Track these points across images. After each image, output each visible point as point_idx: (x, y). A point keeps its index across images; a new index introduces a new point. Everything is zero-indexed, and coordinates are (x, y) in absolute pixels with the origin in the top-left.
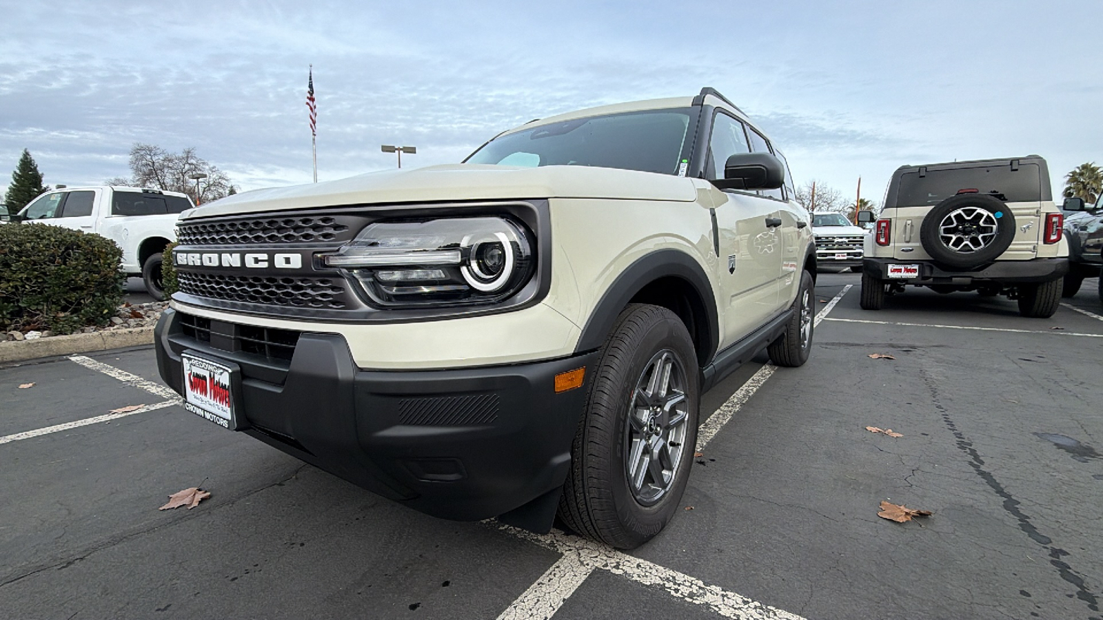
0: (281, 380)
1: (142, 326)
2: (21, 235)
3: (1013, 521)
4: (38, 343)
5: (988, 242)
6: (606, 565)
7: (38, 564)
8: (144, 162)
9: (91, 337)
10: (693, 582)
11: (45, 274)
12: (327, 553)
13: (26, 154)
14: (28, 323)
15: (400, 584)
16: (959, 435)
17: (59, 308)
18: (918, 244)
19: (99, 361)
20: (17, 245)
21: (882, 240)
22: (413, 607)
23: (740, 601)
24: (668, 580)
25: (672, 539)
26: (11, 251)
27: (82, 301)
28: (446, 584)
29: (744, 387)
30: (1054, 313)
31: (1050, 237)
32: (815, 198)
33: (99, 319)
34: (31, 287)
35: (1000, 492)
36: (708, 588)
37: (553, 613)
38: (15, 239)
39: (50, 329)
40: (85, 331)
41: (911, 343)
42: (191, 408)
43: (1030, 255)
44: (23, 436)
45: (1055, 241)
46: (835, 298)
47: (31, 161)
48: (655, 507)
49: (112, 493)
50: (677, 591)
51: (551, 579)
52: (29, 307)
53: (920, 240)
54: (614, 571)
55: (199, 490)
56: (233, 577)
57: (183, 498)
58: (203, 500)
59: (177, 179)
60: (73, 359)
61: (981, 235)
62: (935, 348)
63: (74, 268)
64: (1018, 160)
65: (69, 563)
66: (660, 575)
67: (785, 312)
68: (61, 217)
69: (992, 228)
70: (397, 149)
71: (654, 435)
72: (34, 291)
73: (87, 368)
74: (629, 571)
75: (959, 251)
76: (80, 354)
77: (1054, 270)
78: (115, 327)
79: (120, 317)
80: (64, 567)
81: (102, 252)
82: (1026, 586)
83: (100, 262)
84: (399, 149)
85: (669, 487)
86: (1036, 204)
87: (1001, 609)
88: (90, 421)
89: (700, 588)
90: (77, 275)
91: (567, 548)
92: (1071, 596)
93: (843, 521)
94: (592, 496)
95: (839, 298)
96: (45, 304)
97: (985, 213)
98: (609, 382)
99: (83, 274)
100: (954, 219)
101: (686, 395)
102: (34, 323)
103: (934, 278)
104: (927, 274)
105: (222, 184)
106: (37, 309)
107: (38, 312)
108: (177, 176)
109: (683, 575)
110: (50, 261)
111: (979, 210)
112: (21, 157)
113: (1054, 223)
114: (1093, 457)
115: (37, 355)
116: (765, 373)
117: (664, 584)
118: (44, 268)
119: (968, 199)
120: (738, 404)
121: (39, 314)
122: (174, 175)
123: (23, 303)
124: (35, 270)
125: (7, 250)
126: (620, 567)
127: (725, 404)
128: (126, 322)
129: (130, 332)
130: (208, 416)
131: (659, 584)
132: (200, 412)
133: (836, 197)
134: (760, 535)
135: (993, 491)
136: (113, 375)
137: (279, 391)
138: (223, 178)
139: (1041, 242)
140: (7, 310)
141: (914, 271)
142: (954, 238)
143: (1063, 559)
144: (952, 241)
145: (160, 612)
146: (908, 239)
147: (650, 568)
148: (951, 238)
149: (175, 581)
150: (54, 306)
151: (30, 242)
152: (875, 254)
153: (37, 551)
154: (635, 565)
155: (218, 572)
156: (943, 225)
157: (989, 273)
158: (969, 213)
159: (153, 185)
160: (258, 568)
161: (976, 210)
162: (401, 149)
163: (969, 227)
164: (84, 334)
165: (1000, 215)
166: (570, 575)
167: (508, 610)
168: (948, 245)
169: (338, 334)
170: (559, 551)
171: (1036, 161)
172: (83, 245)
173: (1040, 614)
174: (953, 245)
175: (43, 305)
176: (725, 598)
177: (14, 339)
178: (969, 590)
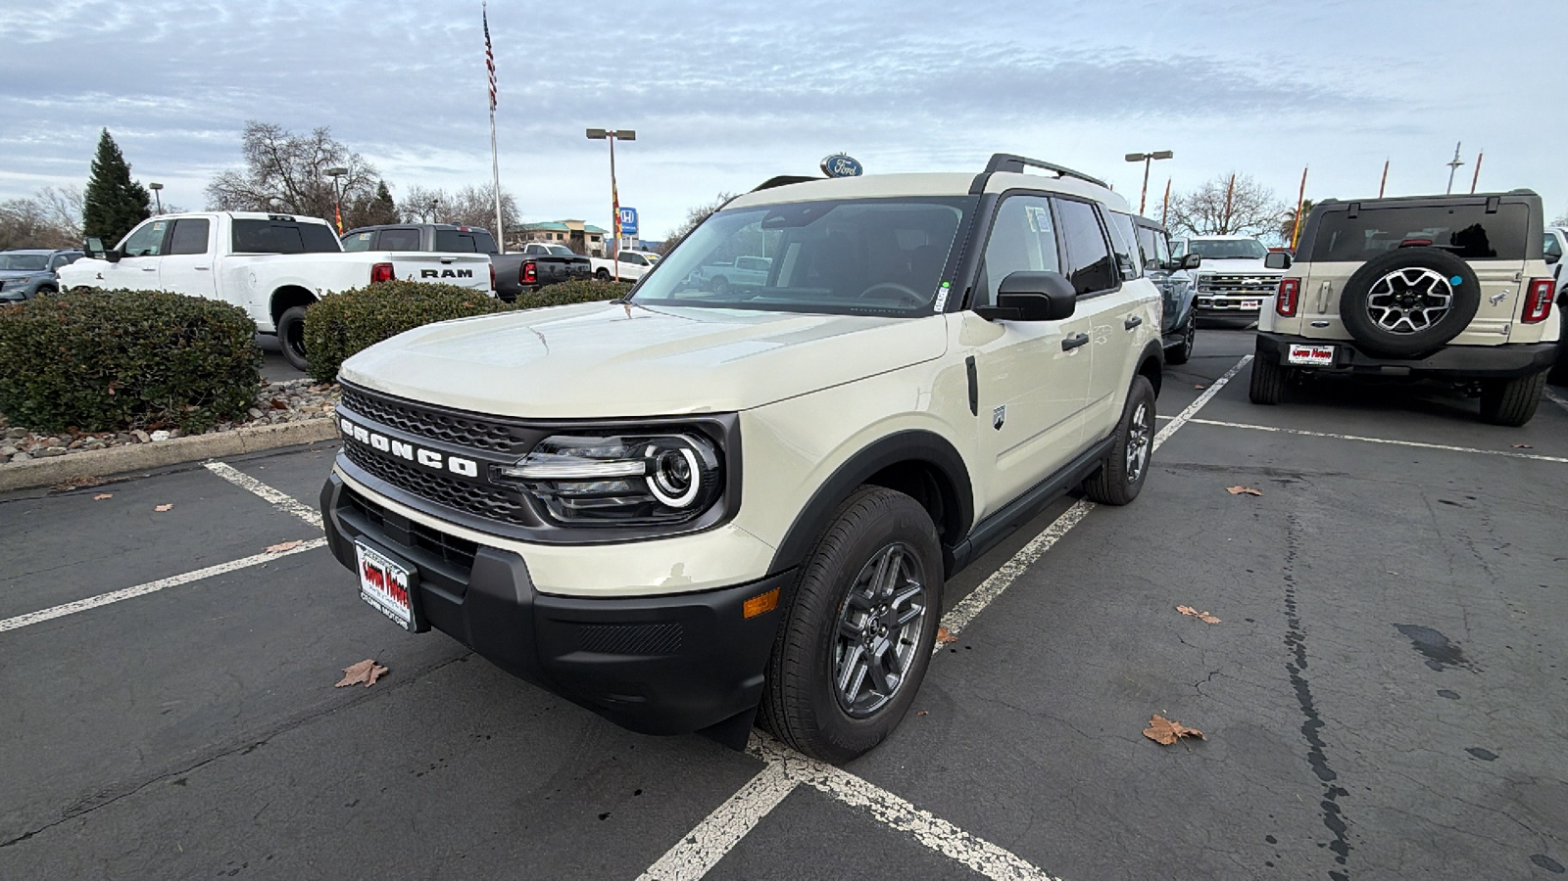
0: (462, 592)
1: (287, 421)
2: (135, 310)
3: (1304, 747)
4: (167, 446)
5: (1437, 320)
6: (812, 780)
7: (222, 747)
8: (262, 148)
9: (227, 436)
10: (904, 806)
11: (168, 359)
12: (515, 749)
13: (106, 136)
14: (153, 420)
15: (591, 790)
16: (1294, 624)
17: (187, 400)
18: (1338, 317)
19: (240, 470)
20: (132, 325)
21: (1286, 309)
22: (603, 817)
23: (948, 831)
24: (877, 802)
25: (893, 754)
26: (126, 332)
27: (213, 391)
28: (638, 792)
29: (1040, 538)
30: (1528, 419)
31: (1532, 312)
32: (1233, 200)
33: (235, 415)
34: (153, 376)
35: (1308, 709)
36: (917, 813)
37: (746, 832)
38: (130, 317)
39: (178, 427)
40: (220, 429)
41: (1295, 467)
42: (366, 598)
43: (1500, 339)
44: (172, 582)
45: (1538, 319)
46: (1220, 381)
47: (113, 145)
48: (872, 718)
49: (283, 664)
50: (882, 814)
51: (750, 793)
52: (153, 399)
53: (1338, 311)
54: (820, 787)
55: (376, 664)
56: (418, 772)
57: (359, 673)
58: (381, 676)
59: (308, 172)
60: (211, 466)
61: (1427, 310)
62: (1326, 478)
63: (201, 351)
64: (1498, 196)
65: (252, 748)
66: (869, 794)
67: (1101, 441)
68: (170, 254)
69: (1444, 298)
70: (608, 134)
71: (878, 637)
72: (157, 381)
73: (227, 481)
74: (837, 789)
75: (1393, 330)
76: (217, 459)
77: (1531, 361)
78: (255, 422)
79: (259, 409)
80: (247, 752)
81: (232, 327)
82: (1276, 831)
83: (230, 341)
84: (611, 134)
85: (893, 694)
86: (1517, 264)
87: (1235, 856)
88: (245, 562)
89: (909, 812)
90: (205, 360)
91: (774, 757)
92: (1321, 845)
93: (1099, 738)
94: (790, 715)
95: (1226, 381)
96: (170, 396)
97: (1436, 277)
98: (812, 596)
99: (212, 357)
100: (1390, 286)
101: (922, 586)
102: (160, 419)
103: (1355, 366)
104: (1345, 360)
105: (368, 180)
106: (163, 403)
107: (163, 407)
108: (307, 169)
109: (894, 796)
110: (171, 342)
111: (1429, 273)
112: (99, 140)
113: (1541, 292)
114: (1454, 663)
115: (167, 461)
116: (1078, 511)
117: (871, 806)
118: (166, 353)
119: (1414, 255)
120: (1024, 564)
121: (163, 409)
122: (304, 167)
123: (145, 395)
124: (156, 355)
125: (121, 331)
126: (828, 783)
127: (1007, 564)
128: (266, 415)
129: (274, 430)
130: (386, 612)
131: (865, 806)
132: (378, 607)
133: (1265, 199)
134: (995, 751)
135: (1297, 704)
136: (261, 495)
137: (459, 601)
138: (369, 172)
139: (1517, 321)
140: (127, 404)
141: (1327, 355)
142: (1388, 311)
143: (1339, 800)
144: (1385, 315)
145: (349, 808)
146: (1322, 309)
147: (861, 786)
148: (1383, 312)
149: (361, 774)
150: (180, 398)
151: (146, 320)
152: (1273, 326)
153: (217, 732)
154: (844, 782)
155: (404, 765)
156: (1372, 293)
157: (1434, 362)
158: (1412, 276)
159: (277, 181)
160: (444, 763)
161: (1423, 272)
162: (615, 134)
163: (1411, 297)
164: (218, 434)
165: (1458, 280)
166: (771, 790)
167: (700, 825)
168: (1377, 322)
169: (515, 553)
170: (764, 761)
171: (1526, 200)
172: (209, 320)
173: (1276, 864)
174: (1385, 321)
175: (168, 397)
176: (933, 826)
177: (139, 441)
178: (1208, 831)
